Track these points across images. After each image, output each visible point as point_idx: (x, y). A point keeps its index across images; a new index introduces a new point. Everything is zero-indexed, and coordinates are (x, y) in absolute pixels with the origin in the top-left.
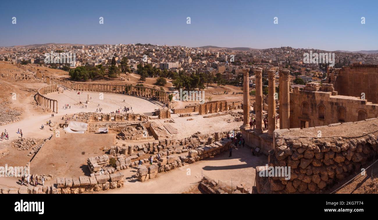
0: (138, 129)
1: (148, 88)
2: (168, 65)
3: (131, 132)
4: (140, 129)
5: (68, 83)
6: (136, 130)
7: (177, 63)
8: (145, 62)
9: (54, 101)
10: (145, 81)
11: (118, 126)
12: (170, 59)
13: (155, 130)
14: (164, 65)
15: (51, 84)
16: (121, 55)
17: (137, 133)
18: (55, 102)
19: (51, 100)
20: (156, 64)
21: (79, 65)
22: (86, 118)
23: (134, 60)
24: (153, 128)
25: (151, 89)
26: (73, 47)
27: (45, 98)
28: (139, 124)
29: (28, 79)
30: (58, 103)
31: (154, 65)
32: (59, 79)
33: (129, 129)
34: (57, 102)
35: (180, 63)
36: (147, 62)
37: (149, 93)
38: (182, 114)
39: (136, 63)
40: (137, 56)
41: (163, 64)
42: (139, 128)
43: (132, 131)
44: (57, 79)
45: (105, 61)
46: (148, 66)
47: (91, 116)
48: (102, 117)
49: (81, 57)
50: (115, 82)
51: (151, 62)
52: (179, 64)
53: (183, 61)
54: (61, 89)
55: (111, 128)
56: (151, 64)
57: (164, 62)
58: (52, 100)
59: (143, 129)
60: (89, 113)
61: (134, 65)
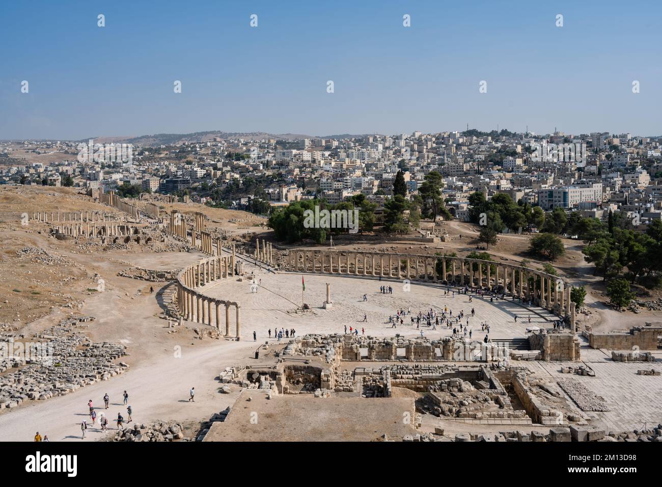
0: (479, 387)
1: (504, 266)
2: (565, 194)
3: (459, 395)
4: (482, 387)
5: (266, 251)
6: (472, 388)
7: (598, 187)
8: (494, 187)
9: (227, 304)
10: (494, 242)
11: (418, 374)
12: (573, 175)
13: (529, 393)
14: (554, 195)
15: (215, 254)
16: (417, 165)
17: (477, 398)
18: (232, 308)
19: (218, 303)
20: (527, 191)
21: (296, 197)
23: (459, 181)
24: (525, 388)
25: (512, 268)
26: (278, 143)
27: (199, 296)
28: (481, 371)
29: (142, 242)
30: (239, 309)
31: (519, 196)
32: (238, 238)
33: (452, 384)
34: (237, 307)
35: (608, 189)
36: (498, 187)
37: (507, 281)
38: (617, 352)
39: (465, 188)
40: (466, 167)
41: (551, 193)
42: (482, 383)
43: (460, 390)
44: (233, 240)
45: (372, 183)
46: (502, 199)
47: (338, 344)
48: (371, 349)
49: (301, 172)
50: (404, 246)
51: (510, 186)
52: (604, 190)
53: (618, 181)
54: (245, 268)
55: (398, 380)
56: (511, 192)
57: (552, 186)
58: (224, 302)
59: (493, 386)
60: (331, 337)
61: (457, 195)
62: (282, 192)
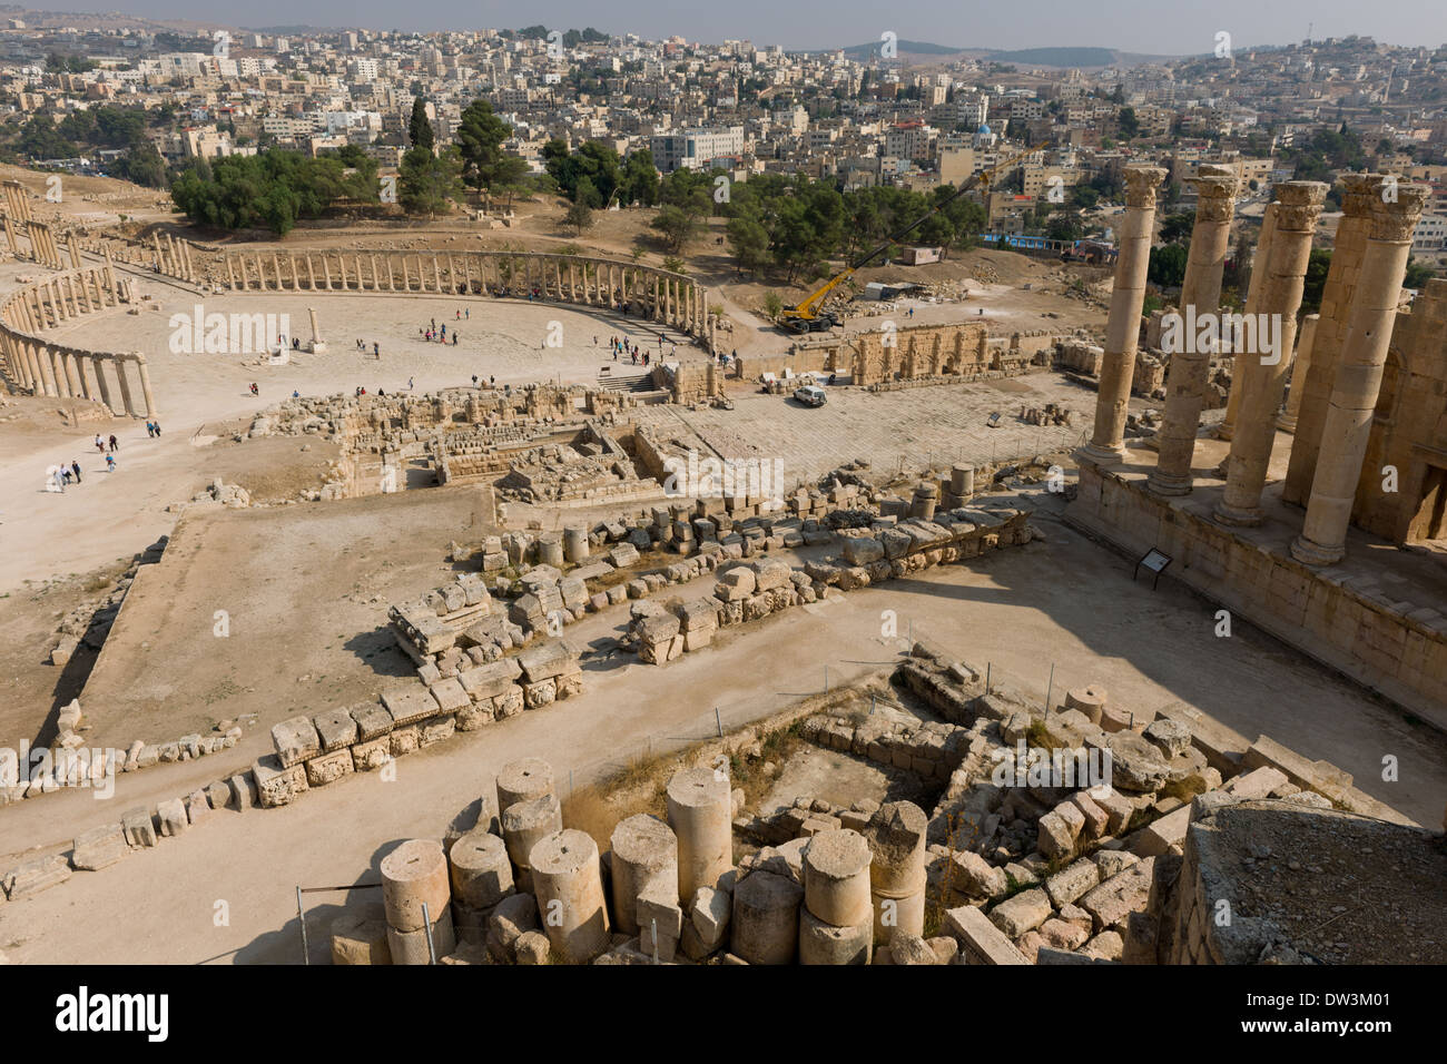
0: (586, 453)
1: (609, 264)
2: (691, 143)
3: (559, 468)
4: (594, 453)
5: (178, 255)
6: (577, 456)
7: (738, 131)
8: (580, 131)
9: (118, 360)
10: (589, 223)
11: (490, 443)
12: (700, 113)
13: (659, 453)
14: (675, 145)
15: (68, 265)
16: (446, 90)
17: (586, 469)
18: (129, 366)
19: (97, 358)
20: (633, 138)
21: (219, 149)
22: (326, 426)
23: (522, 120)
24: (653, 446)
25: (622, 266)
27: (53, 348)
28: (588, 429)
30: (144, 367)
31: (621, 147)
32: (111, 232)
33: (547, 453)
34: (140, 364)
35: (752, 135)
36: (587, 131)
37: (614, 287)
39: (533, 133)
40: (531, 95)
41: (669, 143)
42: (590, 446)
43: (559, 461)
44: (103, 236)
45: (366, 119)
46: (596, 151)
47: (348, 411)
49: (221, 98)
50: (441, 236)
51: (605, 129)
52: (746, 138)
53: (765, 120)
55: (458, 458)
56: (606, 140)
57: (670, 130)
58: (109, 356)
59: (607, 450)
60: (333, 400)
61: (520, 145)
62: (187, 139)
